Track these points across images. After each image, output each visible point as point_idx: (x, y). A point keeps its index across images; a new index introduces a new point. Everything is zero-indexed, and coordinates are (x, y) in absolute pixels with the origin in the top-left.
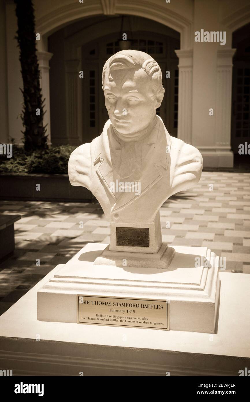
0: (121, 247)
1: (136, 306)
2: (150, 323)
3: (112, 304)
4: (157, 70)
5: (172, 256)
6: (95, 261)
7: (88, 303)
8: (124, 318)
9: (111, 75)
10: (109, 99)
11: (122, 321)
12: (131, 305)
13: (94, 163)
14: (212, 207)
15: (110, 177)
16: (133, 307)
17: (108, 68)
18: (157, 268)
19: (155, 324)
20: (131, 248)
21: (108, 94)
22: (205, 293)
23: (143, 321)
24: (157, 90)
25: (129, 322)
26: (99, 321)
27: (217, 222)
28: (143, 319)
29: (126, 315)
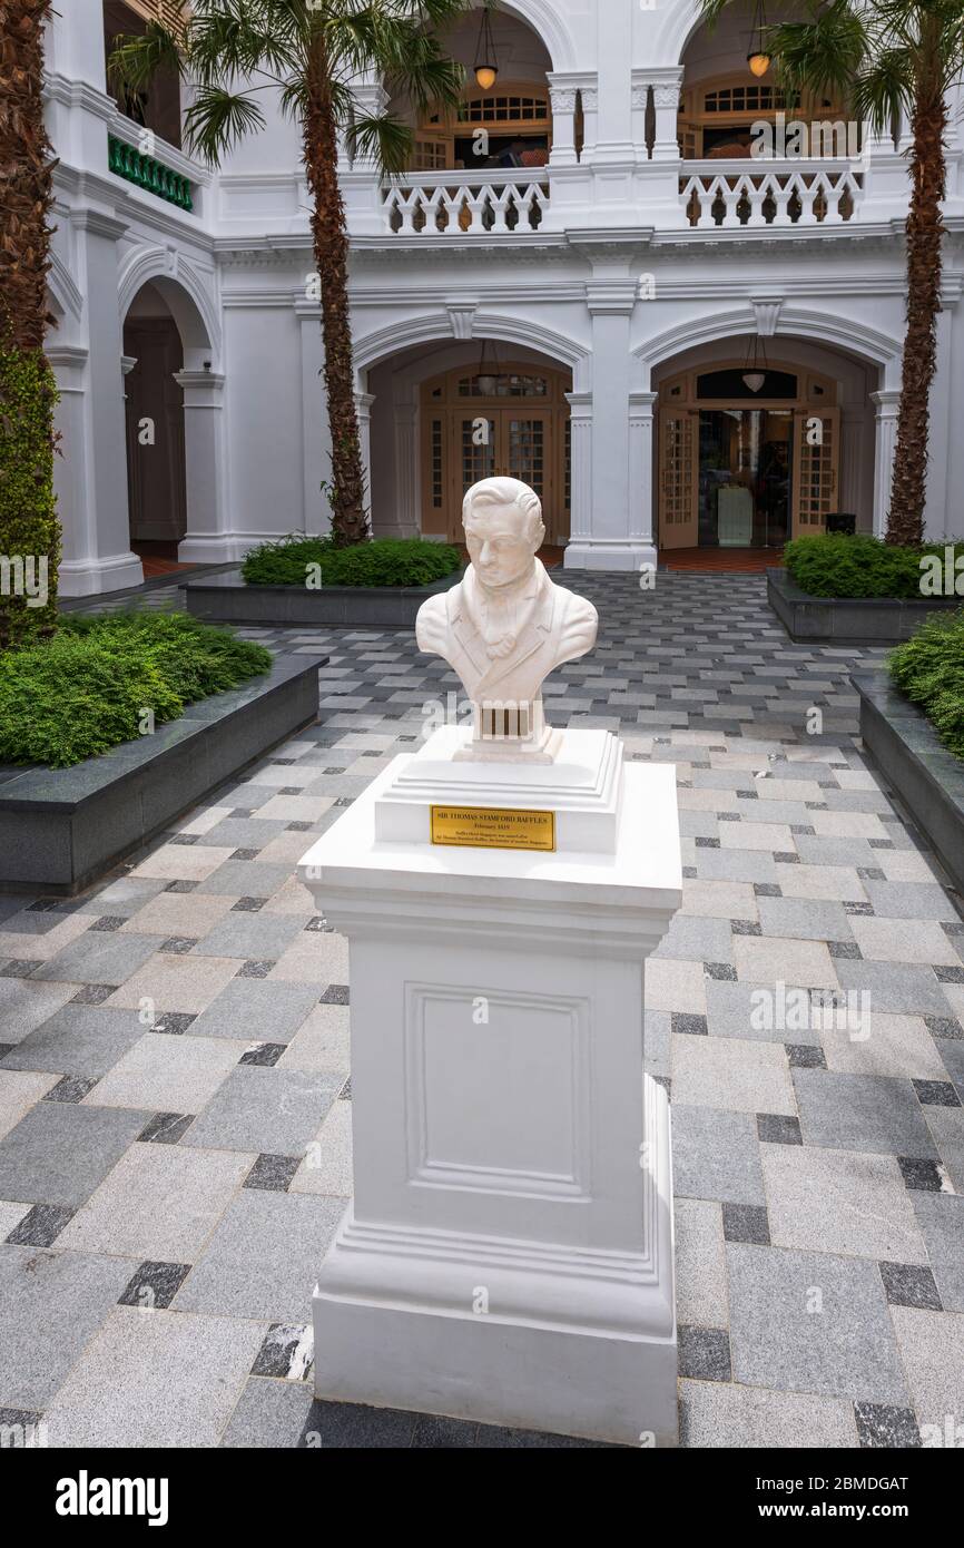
1: (510, 819)
2: (529, 842)
3: (478, 817)
7: (446, 817)
8: (494, 835)
10: (472, 541)
11: (491, 840)
12: (503, 819)
13: (451, 622)
16: (507, 821)
19: (536, 843)
21: (470, 535)
22: (603, 800)
23: (520, 840)
25: (501, 841)
28: (520, 837)
29: (497, 832)
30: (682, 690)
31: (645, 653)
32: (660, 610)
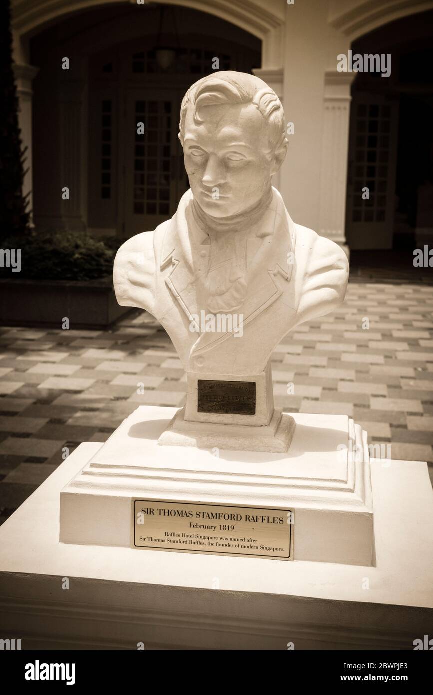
0: (205, 414)
1: (236, 518)
2: (260, 548)
3: (194, 515)
4: (277, 109)
5: (292, 430)
6: (160, 438)
7: (152, 513)
8: (214, 538)
9: (199, 114)
10: (192, 156)
11: (210, 544)
12: (227, 517)
13: (161, 267)
14: (316, 342)
15: (190, 293)
16: (231, 520)
17: (193, 103)
18: (270, 452)
19: (268, 549)
20: (223, 416)
21: (191, 148)
22: (356, 496)
23: (248, 544)
24: (277, 143)
25: (223, 545)
26: (171, 543)
27: (324, 367)
28: (248, 541)
29: (219, 534)
30: (381, 399)
31: (340, 359)
32: (353, 314)
